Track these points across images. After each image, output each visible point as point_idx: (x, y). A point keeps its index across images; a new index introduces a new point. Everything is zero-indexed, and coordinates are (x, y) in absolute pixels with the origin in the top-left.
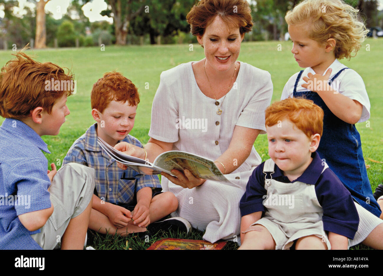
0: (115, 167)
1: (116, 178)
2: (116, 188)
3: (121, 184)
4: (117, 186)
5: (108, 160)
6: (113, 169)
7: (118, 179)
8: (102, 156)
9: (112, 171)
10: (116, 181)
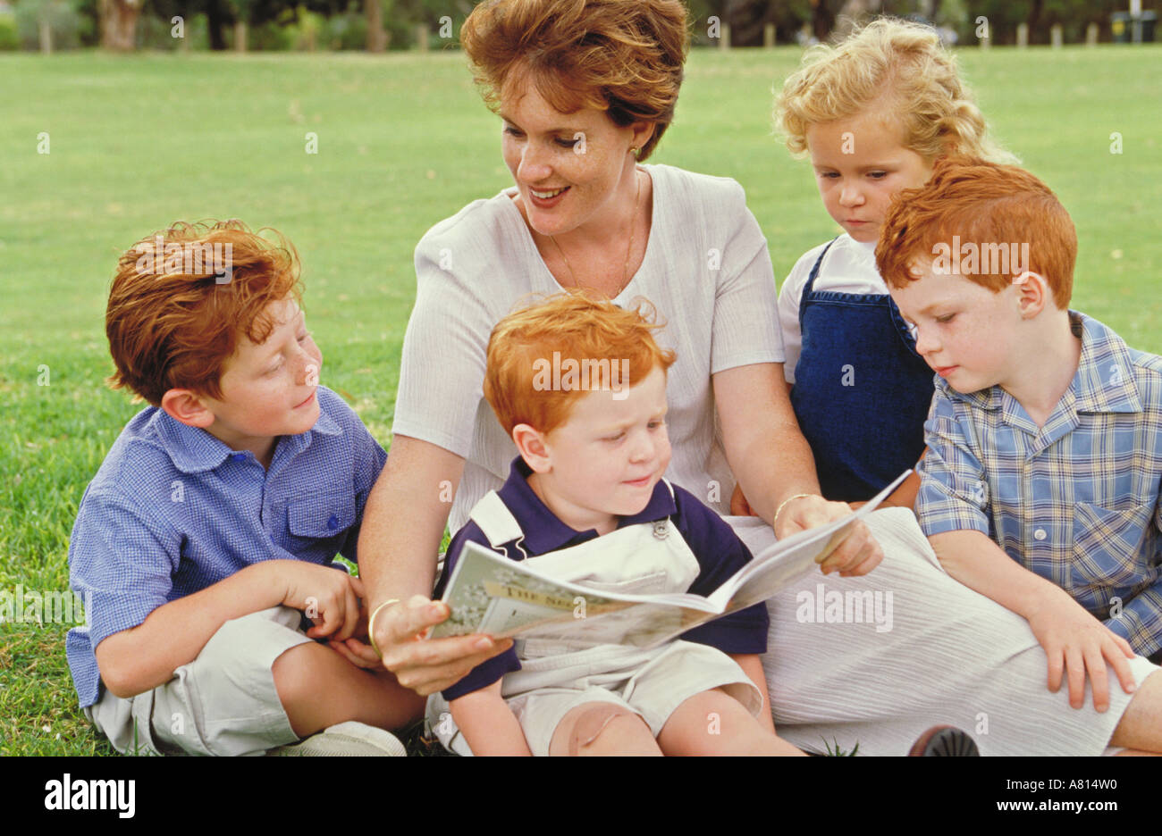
0: (1060, 461)
1: (1062, 496)
2: (1063, 529)
3: (1083, 519)
4: (1070, 525)
5: (1030, 438)
6: (1053, 467)
7: (1070, 502)
8: (1005, 424)
9: (1046, 474)
10: (1064, 507)
